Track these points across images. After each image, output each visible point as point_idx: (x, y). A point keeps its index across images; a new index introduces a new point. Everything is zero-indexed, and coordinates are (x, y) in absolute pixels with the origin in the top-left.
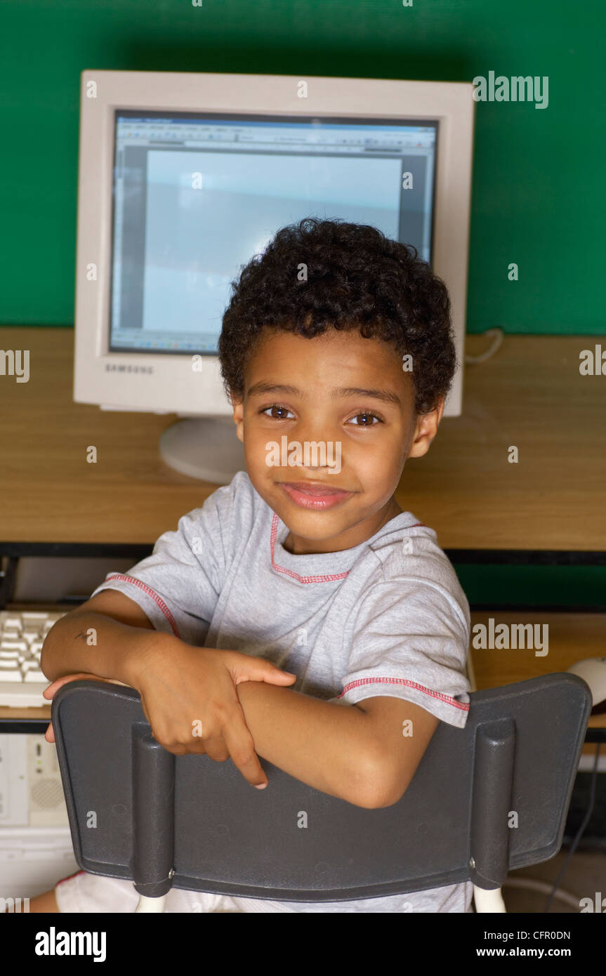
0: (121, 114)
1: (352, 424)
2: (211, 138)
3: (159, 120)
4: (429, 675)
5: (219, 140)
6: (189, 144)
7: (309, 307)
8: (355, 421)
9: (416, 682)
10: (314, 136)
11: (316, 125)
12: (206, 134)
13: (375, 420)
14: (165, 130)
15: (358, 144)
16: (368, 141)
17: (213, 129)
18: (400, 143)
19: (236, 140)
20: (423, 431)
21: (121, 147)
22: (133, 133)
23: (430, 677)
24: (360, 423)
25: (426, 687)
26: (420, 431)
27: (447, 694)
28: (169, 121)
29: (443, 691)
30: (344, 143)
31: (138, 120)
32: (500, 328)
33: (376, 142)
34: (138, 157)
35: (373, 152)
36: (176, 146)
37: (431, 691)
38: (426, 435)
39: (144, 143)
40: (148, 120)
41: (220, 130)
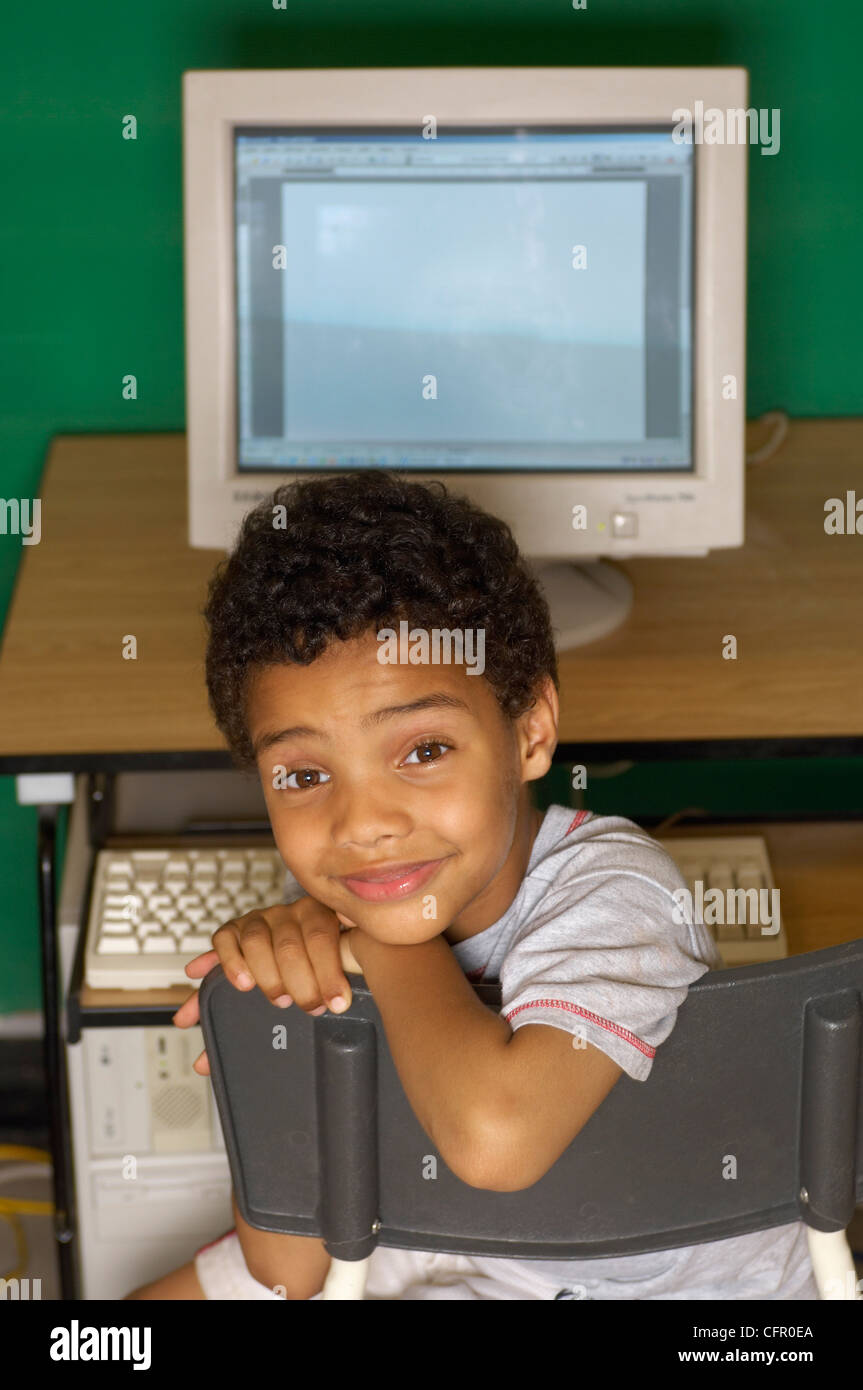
0: (242, 132)
1: (410, 765)
2: (372, 162)
3: (295, 139)
4: (603, 995)
5: (385, 164)
6: (341, 171)
7: (293, 621)
8: (414, 758)
9: (581, 1005)
10: (518, 153)
11: (521, 137)
12: (364, 157)
13: (443, 749)
14: (306, 153)
15: (584, 162)
16: (596, 157)
17: (375, 149)
18: (642, 158)
19: (408, 163)
20: (536, 737)
21: (243, 180)
22: (259, 158)
23: (605, 998)
24: (423, 760)
25: (595, 1012)
26: (529, 739)
27: (625, 1026)
28: (311, 139)
29: (619, 1020)
30: (563, 161)
31: (265, 140)
32: (780, 409)
33: (608, 158)
34: (268, 193)
35: (605, 173)
36: (323, 175)
37: (602, 1019)
38: (542, 743)
39: (277, 172)
40: (281, 139)
41: (384, 150)
